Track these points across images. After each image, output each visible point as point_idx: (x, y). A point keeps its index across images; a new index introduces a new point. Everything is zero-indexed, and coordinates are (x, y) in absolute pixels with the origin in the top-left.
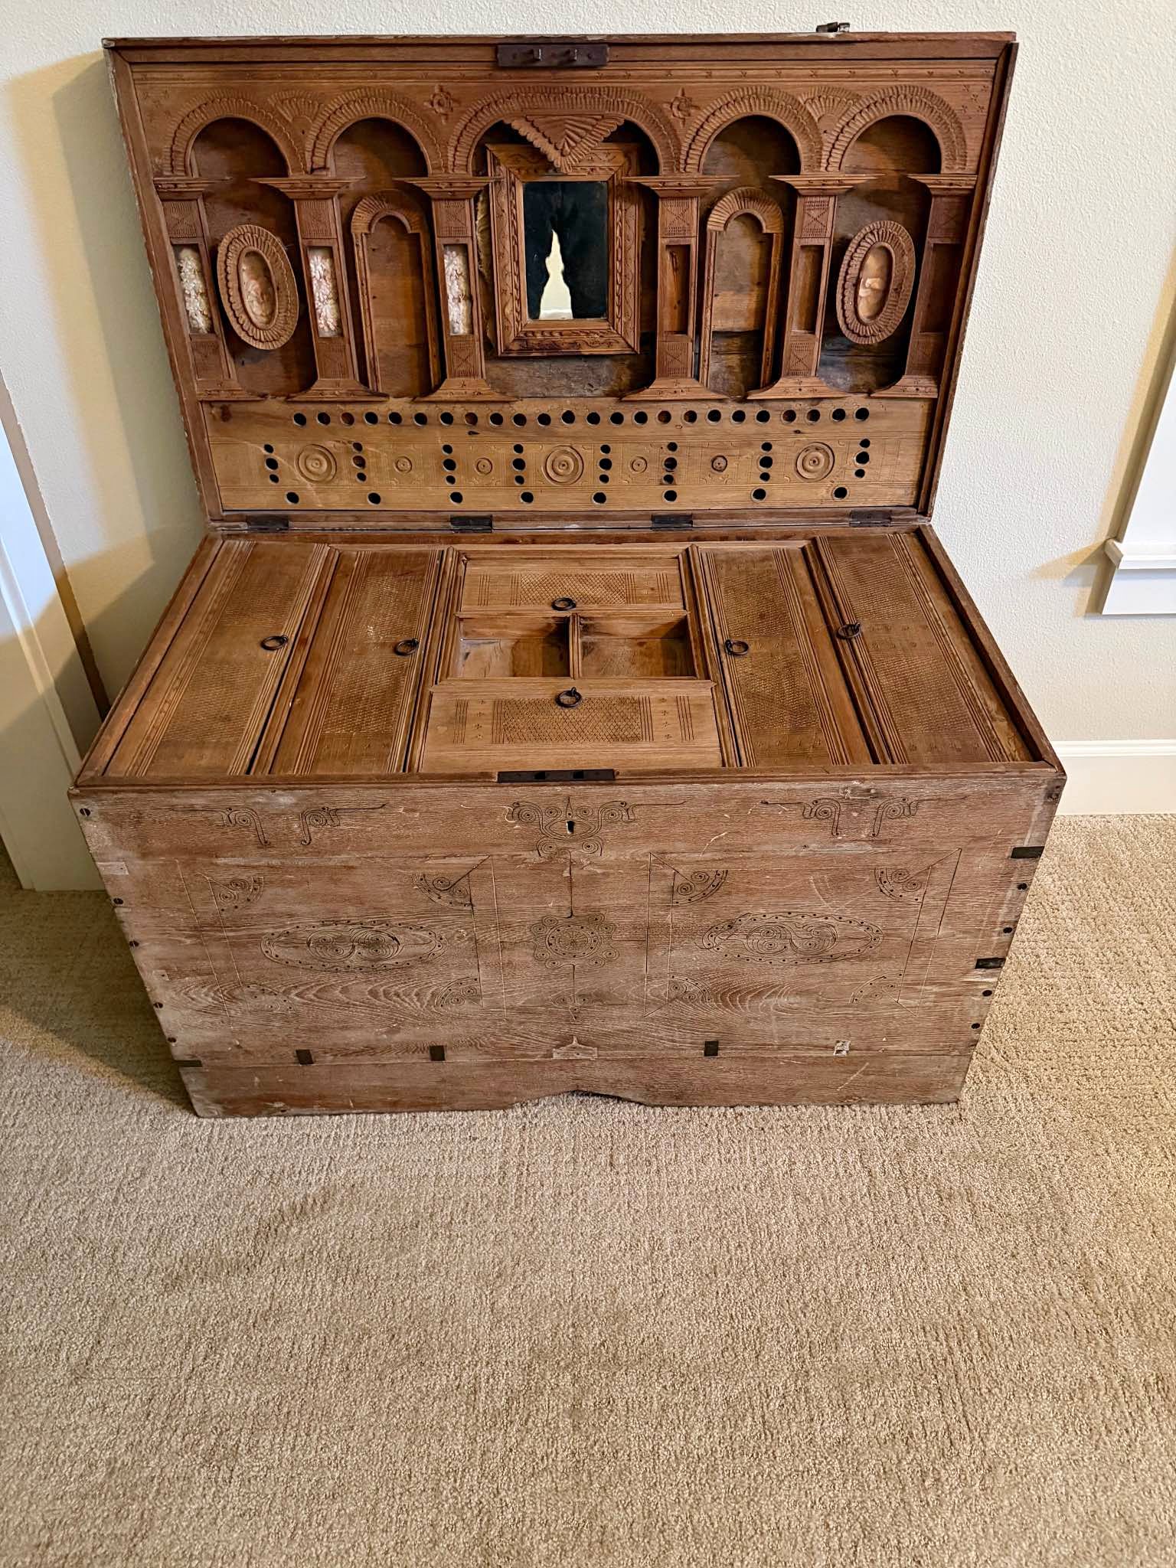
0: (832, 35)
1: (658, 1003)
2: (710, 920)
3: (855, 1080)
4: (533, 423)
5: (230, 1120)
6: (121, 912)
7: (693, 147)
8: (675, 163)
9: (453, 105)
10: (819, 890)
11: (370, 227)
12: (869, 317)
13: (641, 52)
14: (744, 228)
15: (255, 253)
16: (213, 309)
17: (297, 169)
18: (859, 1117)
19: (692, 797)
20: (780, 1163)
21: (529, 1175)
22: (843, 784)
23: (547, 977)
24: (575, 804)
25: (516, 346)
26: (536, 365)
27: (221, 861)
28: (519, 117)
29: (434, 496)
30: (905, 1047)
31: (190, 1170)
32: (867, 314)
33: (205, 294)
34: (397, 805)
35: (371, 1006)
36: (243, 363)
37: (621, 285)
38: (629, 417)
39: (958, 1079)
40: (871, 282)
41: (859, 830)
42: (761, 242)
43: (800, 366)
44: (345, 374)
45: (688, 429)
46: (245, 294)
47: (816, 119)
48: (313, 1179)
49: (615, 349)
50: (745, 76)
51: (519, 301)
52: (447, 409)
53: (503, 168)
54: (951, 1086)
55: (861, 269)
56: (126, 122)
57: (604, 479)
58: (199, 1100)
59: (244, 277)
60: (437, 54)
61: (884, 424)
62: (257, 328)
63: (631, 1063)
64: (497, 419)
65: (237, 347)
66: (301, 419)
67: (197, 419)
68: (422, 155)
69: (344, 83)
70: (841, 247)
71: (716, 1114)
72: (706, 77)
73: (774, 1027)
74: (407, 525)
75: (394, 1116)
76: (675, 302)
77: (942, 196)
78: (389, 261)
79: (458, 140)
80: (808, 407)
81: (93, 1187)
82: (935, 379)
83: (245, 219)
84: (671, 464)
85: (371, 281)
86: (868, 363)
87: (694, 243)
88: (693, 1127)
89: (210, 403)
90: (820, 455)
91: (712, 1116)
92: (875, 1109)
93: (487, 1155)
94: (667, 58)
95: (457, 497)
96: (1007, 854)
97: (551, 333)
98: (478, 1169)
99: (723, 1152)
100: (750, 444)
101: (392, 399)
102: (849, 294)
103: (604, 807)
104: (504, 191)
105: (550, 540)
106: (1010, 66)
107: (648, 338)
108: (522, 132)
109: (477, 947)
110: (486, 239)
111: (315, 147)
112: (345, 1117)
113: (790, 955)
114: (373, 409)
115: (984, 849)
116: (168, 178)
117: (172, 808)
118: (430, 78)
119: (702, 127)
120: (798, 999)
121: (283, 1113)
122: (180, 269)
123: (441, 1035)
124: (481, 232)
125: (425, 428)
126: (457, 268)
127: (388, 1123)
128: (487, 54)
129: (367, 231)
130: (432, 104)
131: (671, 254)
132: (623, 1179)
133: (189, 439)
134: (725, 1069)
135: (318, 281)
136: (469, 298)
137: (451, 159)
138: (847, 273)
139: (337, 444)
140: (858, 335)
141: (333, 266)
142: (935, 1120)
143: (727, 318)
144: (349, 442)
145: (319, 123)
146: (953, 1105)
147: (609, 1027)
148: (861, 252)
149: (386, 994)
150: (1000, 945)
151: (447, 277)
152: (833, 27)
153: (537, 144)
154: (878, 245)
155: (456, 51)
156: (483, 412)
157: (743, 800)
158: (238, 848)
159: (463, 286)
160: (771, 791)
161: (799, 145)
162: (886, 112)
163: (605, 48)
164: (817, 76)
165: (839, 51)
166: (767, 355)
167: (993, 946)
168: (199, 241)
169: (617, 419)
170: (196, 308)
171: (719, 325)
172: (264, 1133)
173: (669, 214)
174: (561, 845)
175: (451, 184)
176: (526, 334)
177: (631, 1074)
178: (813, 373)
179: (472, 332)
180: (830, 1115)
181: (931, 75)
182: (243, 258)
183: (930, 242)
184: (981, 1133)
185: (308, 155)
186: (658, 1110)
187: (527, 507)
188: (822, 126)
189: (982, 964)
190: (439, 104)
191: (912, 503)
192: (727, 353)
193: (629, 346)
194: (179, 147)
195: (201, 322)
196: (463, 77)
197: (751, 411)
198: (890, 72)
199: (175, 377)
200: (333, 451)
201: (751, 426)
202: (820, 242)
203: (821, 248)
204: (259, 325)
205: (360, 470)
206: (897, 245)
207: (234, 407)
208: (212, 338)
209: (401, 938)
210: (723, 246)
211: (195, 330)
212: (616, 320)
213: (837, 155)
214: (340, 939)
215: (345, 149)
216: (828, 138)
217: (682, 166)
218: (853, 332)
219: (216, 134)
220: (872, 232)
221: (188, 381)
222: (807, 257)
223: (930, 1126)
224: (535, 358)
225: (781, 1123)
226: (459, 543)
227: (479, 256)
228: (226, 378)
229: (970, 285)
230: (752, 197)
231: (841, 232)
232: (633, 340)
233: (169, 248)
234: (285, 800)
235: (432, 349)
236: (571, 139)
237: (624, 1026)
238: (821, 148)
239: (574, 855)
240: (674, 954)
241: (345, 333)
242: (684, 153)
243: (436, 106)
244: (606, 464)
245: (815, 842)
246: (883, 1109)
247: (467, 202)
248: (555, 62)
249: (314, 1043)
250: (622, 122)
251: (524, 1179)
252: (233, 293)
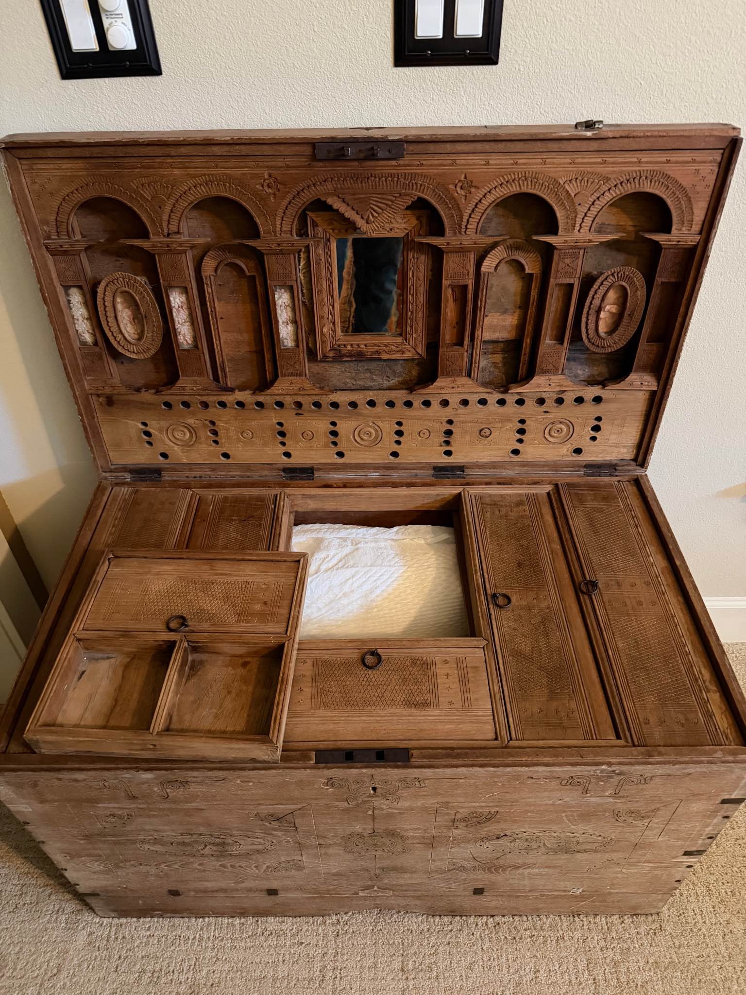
0: (589, 134)
1: (440, 871)
2: (483, 834)
3: (584, 905)
4: (345, 408)
5: (123, 920)
6: (29, 828)
7: (472, 216)
8: (458, 228)
9: (280, 186)
10: (569, 820)
11: (216, 270)
12: (606, 333)
13: (432, 148)
14: (511, 268)
15: (126, 292)
16: (96, 330)
17: (157, 234)
18: (585, 927)
19: (473, 775)
21: (341, 978)
22: (594, 768)
23: (356, 860)
24: (377, 778)
25: (331, 354)
26: (347, 365)
27: (99, 805)
28: (332, 195)
29: (271, 454)
30: (625, 890)
32: (605, 330)
33: (89, 319)
34: (235, 779)
35: (223, 872)
36: (122, 363)
37: (412, 312)
38: (417, 403)
39: (661, 904)
40: (610, 308)
41: (604, 791)
42: (523, 278)
43: (551, 367)
44: (201, 374)
45: (463, 410)
46: (119, 318)
47: (573, 195)
49: (408, 355)
50: (516, 163)
51: (334, 323)
52: (279, 398)
53: (320, 229)
54: (656, 907)
55: (602, 300)
56: (19, 202)
57: (398, 443)
58: (100, 910)
59: (119, 307)
60: (267, 150)
61: (613, 406)
62: (131, 343)
63: (418, 898)
64: (317, 405)
65: (115, 355)
66: (168, 405)
67: (88, 406)
68: (255, 223)
69: (191, 171)
70: (588, 281)
71: (480, 924)
72: (485, 165)
73: (526, 882)
74: (249, 474)
75: (243, 920)
76: (454, 322)
77: (670, 249)
78: (232, 293)
79: (284, 213)
80: (555, 396)
82: (655, 376)
83: (118, 264)
84: (449, 433)
85: (220, 307)
86: (602, 358)
87: (470, 283)
88: (463, 938)
89: (98, 396)
90: (563, 427)
91: (477, 925)
92: (597, 920)
93: (311, 959)
94: (454, 151)
95: (288, 455)
96: (717, 802)
97: (358, 345)
98: (304, 972)
99: (485, 959)
100: (509, 420)
101: (237, 392)
102: (592, 318)
103: (400, 780)
104: (322, 246)
105: (357, 485)
106: (734, 156)
107: (433, 346)
108: (335, 206)
109: (300, 846)
110: (307, 279)
111: (170, 217)
112: (207, 919)
113: (543, 850)
114: (223, 398)
115: (700, 800)
116: (55, 241)
117: (60, 779)
118: (261, 167)
119: (480, 201)
120: (547, 870)
121: (161, 916)
122: (69, 302)
123: (274, 885)
124: (304, 273)
125: (264, 411)
126: (285, 301)
127: (238, 927)
128: (308, 150)
129: (213, 273)
130: (263, 186)
131: (453, 291)
132: (411, 983)
133: (82, 420)
134: (487, 900)
135: (177, 310)
136: (295, 322)
137: (278, 226)
138: (591, 303)
139: (197, 422)
140: (598, 346)
141: (188, 299)
142: (643, 929)
143: (494, 331)
144: (206, 420)
145: (172, 201)
146: (655, 917)
147: (402, 882)
148: (603, 289)
149: (232, 866)
150: (702, 845)
151: (278, 307)
152: (589, 125)
153: (347, 215)
154: (617, 284)
155: (282, 148)
156: (306, 401)
157: (513, 776)
158: (115, 799)
159: (290, 314)
160: (537, 772)
161: (558, 215)
162: (630, 189)
163: (403, 145)
164: (574, 163)
165: (594, 145)
166: (524, 358)
167: (698, 845)
168: (82, 283)
169: (409, 404)
170: (83, 328)
171: (487, 336)
172: (148, 933)
173: (450, 264)
174: (366, 799)
175: (279, 245)
176: (339, 346)
177: (418, 902)
178: (560, 372)
179: (297, 346)
180: (565, 924)
181: (668, 162)
182: (118, 294)
183: (659, 280)
185: (165, 224)
186: (437, 919)
187: (340, 461)
188: (577, 201)
189: (686, 853)
190: (269, 186)
191: (632, 457)
192: (493, 353)
193: (418, 354)
194: (63, 218)
195: (88, 338)
196: (288, 166)
197: (510, 399)
198: (635, 160)
199: (69, 379)
200: (194, 425)
201: (511, 408)
202: (571, 281)
203: (571, 286)
204: (133, 341)
205: (213, 437)
206: (632, 284)
207: (115, 398)
208: (97, 349)
209: (241, 842)
210: (493, 281)
211: (84, 343)
212: (408, 336)
213: (588, 221)
214: (197, 842)
215: (195, 214)
216: (581, 210)
217: (463, 230)
218: (593, 344)
219: (91, 206)
220: (612, 275)
221: (79, 381)
222: (559, 290)
223: (639, 937)
224: (345, 361)
225: (528, 932)
226: (289, 487)
227: (302, 291)
228: (109, 377)
229: (689, 313)
230: (517, 248)
231: (588, 269)
232: (421, 349)
233: (60, 290)
234: (148, 776)
235: (267, 356)
236: (375, 211)
237: (413, 881)
238: (576, 217)
239: (376, 804)
240: (453, 850)
241: (200, 346)
242: (465, 220)
243: (266, 188)
244: (400, 433)
245: (570, 797)
246: (603, 919)
247: (292, 256)
248: (362, 155)
249: (181, 887)
250: (416, 198)
251: (337, 982)
252: (111, 320)
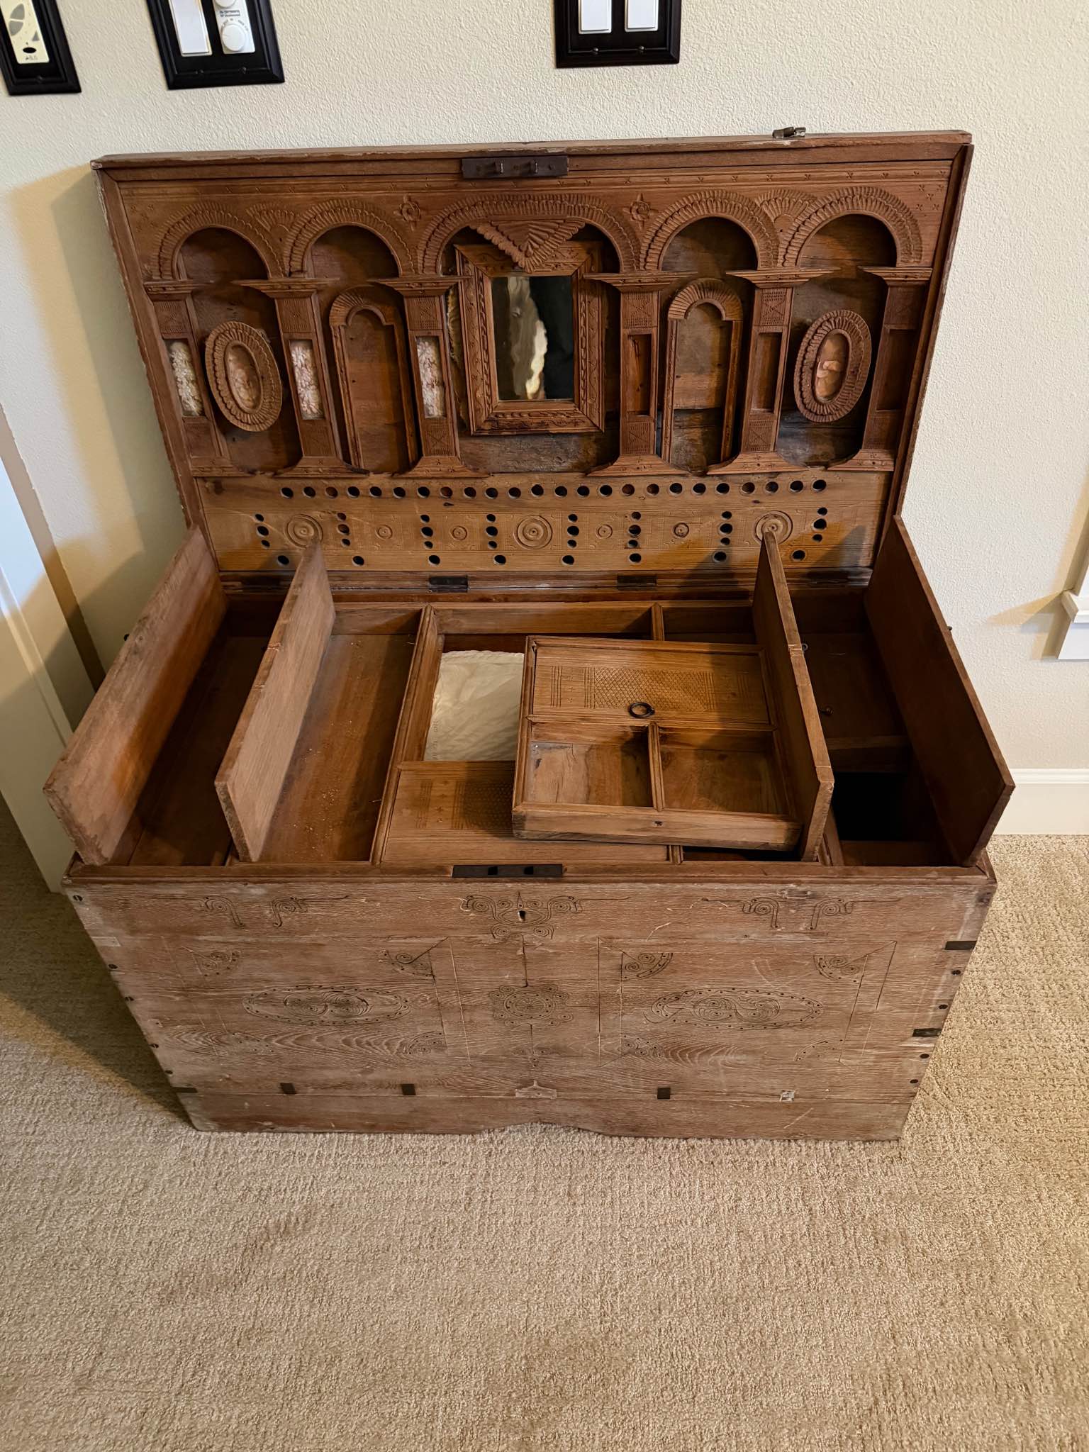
0: (787, 143)
1: (611, 1056)
2: (658, 992)
3: (801, 1121)
4: (506, 497)
5: (225, 1135)
6: (116, 974)
7: (652, 246)
8: (635, 261)
9: (422, 213)
10: (761, 971)
11: (347, 321)
12: (826, 397)
13: (600, 162)
14: (706, 315)
15: (239, 346)
16: (203, 395)
17: (276, 273)
18: (804, 1153)
19: (636, 894)
20: (726, 1198)
21: (492, 1202)
22: (780, 887)
23: (507, 1033)
24: (525, 897)
25: (487, 426)
26: (507, 441)
27: (201, 938)
28: (484, 222)
29: (415, 558)
30: (848, 1096)
31: (188, 1184)
32: (825, 394)
33: (195, 382)
34: (361, 896)
35: (345, 1052)
36: (234, 440)
37: (585, 371)
38: (594, 490)
39: (899, 1122)
40: (828, 364)
41: (798, 924)
42: (721, 328)
43: (760, 442)
44: (328, 452)
45: (651, 500)
46: (231, 381)
47: (772, 219)
48: (296, 1197)
49: (581, 428)
50: (702, 181)
51: (490, 386)
52: (423, 483)
53: (470, 266)
54: (892, 1128)
55: (818, 354)
56: (116, 234)
57: (572, 543)
58: (196, 1118)
59: (231, 366)
60: (406, 168)
61: (839, 494)
62: (244, 412)
63: (589, 1103)
64: (470, 492)
65: (227, 428)
66: (288, 492)
67: (192, 493)
68: (392, 257)
69: (317, 195)
70: (799, 331)
71: (670, 1146)
72: (665, 183)
73: (722, 1078)
74: (388, 584)
75: (372, 1137)
76: (638, 386)
77: (898, 287)
78: (366, 349)
79: (427, 245)
80: (767, 481)
81: (101, 1197)
82: (891, 453)
83: (231, 313)
84: (636, 530)
85: (351, 367)
86: (826, 434)
87: (655, 332)
88: (647, 1160)
89: (204, 479)
90: (779, 522)
91: (666, 1148)
92: (820, 1145)
93: (455, 1180)
94: (626, 166)
95: (435, 559)
96: (941, 947)
97: (520, 414)
98: (446, 1194)
99: (674, 1185)
100: (711, 513)
101: (372, 475)
102: (807, 377)
103: (552, 901)
104: (473, 286)
105: (521, 599)
106: (965, 167)
107: (612, 417)
108: (488, 236)
109: (440, 1008)
110: (458, 329)
111: (292, 252)
112: (328, 1136)
113: (735, 1022)
114: (355, 483)
115: (919, 942)
116: (157, 283)
117: (155, 896)
118: (398, 189)
119: (660, 228)
120: (744, 1057)
121: (272, 1130)
122: (172, 360)
123: (410, 1076)
124: (453, 322)
125: (405, 501)
126: (430, 356)
127: (366, 1144)
128: (453, 168)
129: (344, 324)
130: (401, 212)
131: (634, 341)
132: (579, 1209)
133: (185, 511)
134: (677, 1109)
135: (301, 370)
136: (442, 384)
137: (420, 261)
138: (804, 358)
139: (323, 514)
140: (816, 414)
141: (313, 355)
142: (876, 1158)
143: (689, 397)
144: (334, 513)
145: (295, 232)
146: (894, 1143)
147: (567, 1074)
148: (818, 339)
149: (358, 1043)
150: (935, 1018)
151: (421, 366)
152: (788, 133)
153: (501, 246)
154: (834, 332)
155: (422, 165)
156: (457, 487)
157: (685, 897)
158: (217, 928)
159: (436, 373)
160: (712, 890)
161: (756, 244)
162: (843, 211)
163: (565, 159)
164: (773, 180)
165: (795, 157)
166: (727, 431)
167: (929, 1019)
168: (189, 337)
169: (584, 491)
170: (188, 393)
171: (680, 403)
172: (255, 1149)
173: (630, 307)
174: (513, 930)
175: (421, 284)
176: (496, 416)
177: (589, 1111)
178: (772, 449)
179: (445, 415)
180: (777, 1150)
181: (886, 176)
182: (230, 349)
183: (887, 327)
184: (919, 1173)
185: (286, 261)
186: (616, 1140)
187: (501, 568)
188: (778, 226)
189: (918, 1033)
190: (408, 212)
191: (869, 564)
192: (690, 427)
193: (595, 425)
194: (166, 254)
195: (193, 406)
196: (430, 188)
197: (711, 484)
198: (845, 174)
199: (170, 457)
200: (320, 520)
201: (712, 497)
202: (778, 329)
203: (779, 335)
204: (246, 409)
205: (344, 536)
206: (853, 332)
207: (225, 482)
208: (204, 421)
209: (368, 1000)
210: (685, 331)
211: (188, 413)
212: (582, 402)
213: (793, 252)
214: (315, 1000)
215: (322, 250)
216: (784, 237)
217: (642, 264)
218: (810, 411)
219: (200, 240)
220: (828, 321)
221: (182, 460)
222: (765, 342)
223: (870, 1165)
224: (505, 436)
225: (729, 1157)
226: (437, 601)
227: (450, 344)
228: (218, 455)
229: (926, 369)
230: (711, 288)
231: (800, 316)
232: (598, 420)
233: (161, 345)
234: (257, 891)
235: (409, 429)
236: (535, 242)
237: (581, 1073)
238: (778, 246)
239: (527, 937)
240: (625, 1018)
241: (327, 416)
242: (644, 252)
243: (405, 215)
244: (574, 531)
245: (756, 933)
246: (827, 1145)
247: (437, 300)
248: (517, 173)
249: (296, 1079)
250: (584, 225)
251: (487, 1206)
252: (221, 381)
